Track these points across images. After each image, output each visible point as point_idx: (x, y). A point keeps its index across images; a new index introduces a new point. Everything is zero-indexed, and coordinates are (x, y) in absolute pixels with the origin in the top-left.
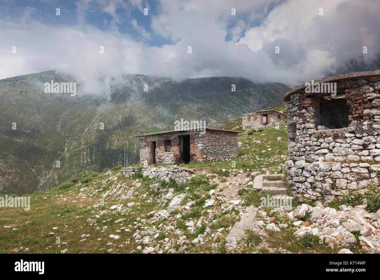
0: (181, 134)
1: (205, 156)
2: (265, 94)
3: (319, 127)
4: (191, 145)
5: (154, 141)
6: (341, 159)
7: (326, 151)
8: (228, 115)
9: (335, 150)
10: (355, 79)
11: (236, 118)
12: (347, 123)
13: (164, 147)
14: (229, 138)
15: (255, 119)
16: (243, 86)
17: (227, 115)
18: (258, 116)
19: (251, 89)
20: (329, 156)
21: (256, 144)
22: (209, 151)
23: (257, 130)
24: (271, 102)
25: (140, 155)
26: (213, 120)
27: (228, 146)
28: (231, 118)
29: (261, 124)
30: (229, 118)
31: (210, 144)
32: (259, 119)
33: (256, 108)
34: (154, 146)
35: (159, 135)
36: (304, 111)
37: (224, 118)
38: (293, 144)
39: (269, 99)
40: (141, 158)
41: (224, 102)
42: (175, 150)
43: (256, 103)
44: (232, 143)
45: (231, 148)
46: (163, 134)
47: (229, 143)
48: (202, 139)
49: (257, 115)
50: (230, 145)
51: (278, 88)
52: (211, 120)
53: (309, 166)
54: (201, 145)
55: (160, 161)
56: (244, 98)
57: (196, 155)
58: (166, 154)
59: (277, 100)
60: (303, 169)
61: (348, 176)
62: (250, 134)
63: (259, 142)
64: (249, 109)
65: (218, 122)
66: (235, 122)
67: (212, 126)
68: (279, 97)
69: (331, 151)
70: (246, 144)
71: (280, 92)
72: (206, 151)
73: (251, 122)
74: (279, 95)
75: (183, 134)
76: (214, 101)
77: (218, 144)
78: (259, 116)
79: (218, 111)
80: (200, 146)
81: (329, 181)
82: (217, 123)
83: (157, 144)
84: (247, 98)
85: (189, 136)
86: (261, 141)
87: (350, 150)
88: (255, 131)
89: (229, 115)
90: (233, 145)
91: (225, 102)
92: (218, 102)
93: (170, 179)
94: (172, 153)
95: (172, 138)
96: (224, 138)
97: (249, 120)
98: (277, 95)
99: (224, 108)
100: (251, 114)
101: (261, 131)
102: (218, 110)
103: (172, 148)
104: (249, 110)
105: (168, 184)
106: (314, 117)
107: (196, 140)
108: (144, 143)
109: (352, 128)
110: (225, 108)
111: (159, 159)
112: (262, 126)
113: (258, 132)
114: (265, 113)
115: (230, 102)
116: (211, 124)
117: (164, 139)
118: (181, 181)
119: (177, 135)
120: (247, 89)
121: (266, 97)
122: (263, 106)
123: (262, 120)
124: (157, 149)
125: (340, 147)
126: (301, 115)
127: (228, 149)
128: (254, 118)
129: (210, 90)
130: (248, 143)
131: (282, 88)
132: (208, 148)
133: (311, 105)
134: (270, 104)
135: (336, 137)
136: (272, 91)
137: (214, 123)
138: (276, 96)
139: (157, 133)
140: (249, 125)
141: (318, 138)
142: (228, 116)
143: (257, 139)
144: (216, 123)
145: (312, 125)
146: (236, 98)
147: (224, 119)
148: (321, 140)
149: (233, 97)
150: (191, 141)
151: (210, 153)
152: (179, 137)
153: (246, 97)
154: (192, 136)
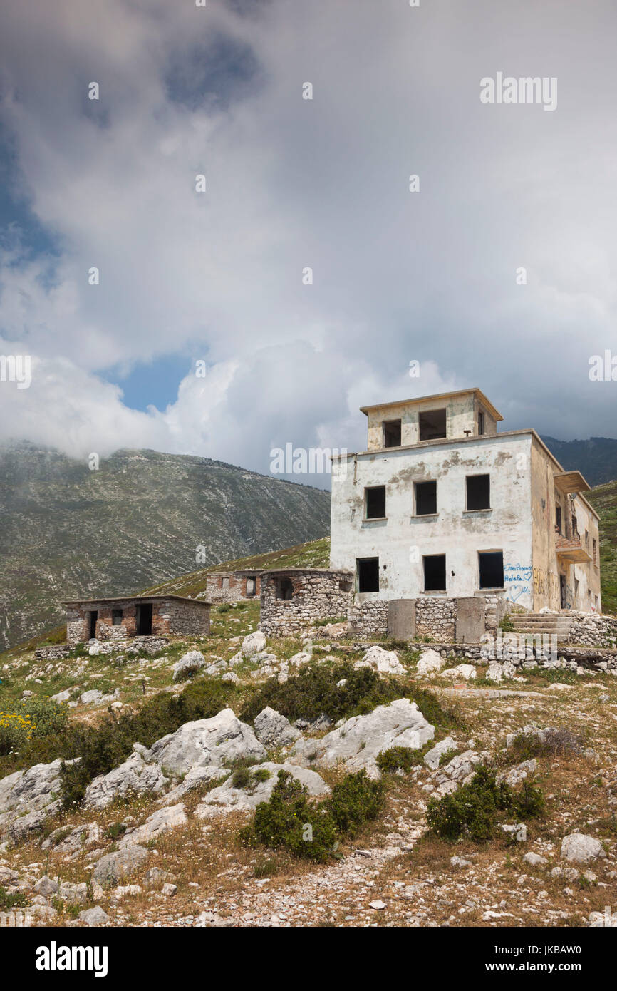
0: (139, 602)
1: (171, 631)
2: (262, 510)
3: (278, 599)
4: (154, 617)
5: (95, 610)
6: (287, 619)
7: (279, 614)
8: (152, 564)
9: (284, 613)
10: (297, 572)
11: (173, 573)
12: (291, 598)
13: (111, 619)
14: (199, 610)
15: (232, 584)
16: (201, 483)
17: (148, 562)
18: (239, 578)
19: (222, 494)
20: (281, 617)
21: (234, 624)
22: (177, 625)
23: (235, 606)
24: (274, 535)
25: (68, 630)
26: (103, 575)
27: (198, 621)
28: (158, 571)
29: (243, 595)
30: (154, 573)
31: (177, 617)
32: (239, 586)
33: (233, 550)
34: (93, 617)
35: (104, 602)
36: (269, 588)
37: (140, 572)
38: (262, 610)
39: (270, 528)
40: (68, 634)
41: (140, 526)
42: (130, 622)
43: (233, 535)
44: (203, 618)
45: (202, 624)
46: (110, 601)
47: (199, 617)
48: (169, 609)
49: (236, 577)
50: (201, 621)
51: (295, 498)
52: (97, 575)
53: (269, 624)
54: (169, 617)
55: (104, 637)
56: (203, 517)
57: (160, 629)
58: (114, 628)
59: (292, 531)
60: (266, 626)
61: (289, 628)
62: (223, 611)
63: (238, 620)
64: (213, 550)
65: (120, 583)
66: (175, 586)
67: (101, 593)
68: (298, 523)
69: (282, 614)
70: (219, 622)
71: (300, 510)
72: (173, 625)
73: (224, 590)
74: (297, 518)
75: (143, 602)
76: (111, 519)
77: (186, 618)
78: (241, 580)
79: (120, 550)
80: (166, 617)
81: (279, 632)
82: (116, 584)
83: (99, 615)
84: (208, 518)
85: (151, 605)
86: (241, 620)
87: (292, 613)
88: (231, 607)
89: (155, 562)
90: (204, 620)
91: (144, 525)
92: (123, 523)
93: (140, 650)
94: (124, 626)
95: (124, 607)
96: (194, 610)
97: (221, 585)
98: (292, 519)
99: (140, 541)
100: (224, 574)
101: (242, 607)
102: (122, 545)
103: (125, 620)
104: (212, 553)
105: (137, 654)
106: (275, 592)
107: (160, 610)
108: (75, 613)
109: (293, 600)
110: (144, 541)
111: (102, 634)
112: (245, 599)
113: (236, 608)
114: (251, 575)
115: (160, 525)
116: (96, 587)
117: (113, 608)
118: (155, 650)
119: (133, 603)
120: (210, 493)
121: (262, 520)
122: (252, 545)
123: (246, 587)
124: (99, 622)
125: (287, 611)
126: (268, 591)
127: (197, 625)
128: (230, 583)
129: (99, 483)
130: (221, 622)
131: (306, 499)
132: (175, 621)
133: (274, 584)
134: (273, 542)
135: (285, 606)
136: (280, 506)
137: (107, 584)
138: (290, 521)
139: (102, 599)
140: (219, 595)
141: (276, 606)
142: (151, 566)
143: (235, 617)
144: (113, 583)
145: (273, 598)
146: (179, 516)
147: (137, 575)
148: (278, 607)
149: (169, 511)
150: (154, 611)
151: (177, 627)
152: (137, 606)
153: (208, 515)
154: (157, 605)
